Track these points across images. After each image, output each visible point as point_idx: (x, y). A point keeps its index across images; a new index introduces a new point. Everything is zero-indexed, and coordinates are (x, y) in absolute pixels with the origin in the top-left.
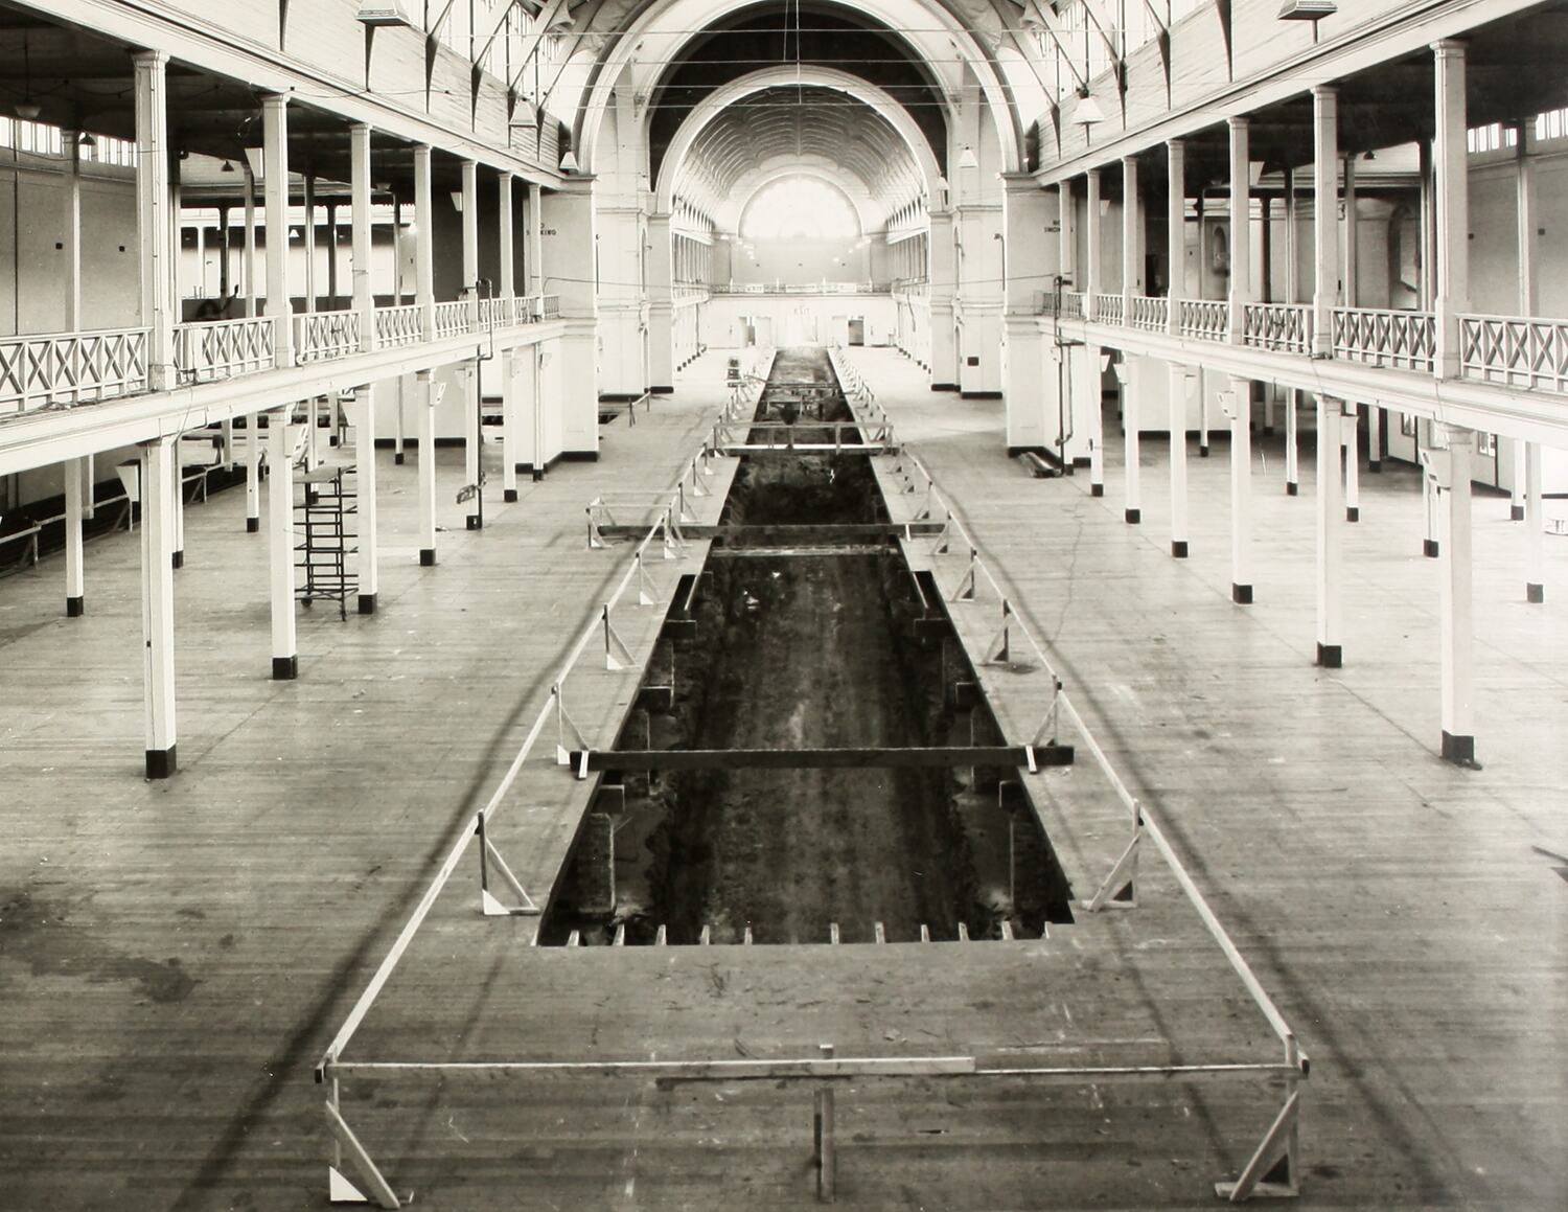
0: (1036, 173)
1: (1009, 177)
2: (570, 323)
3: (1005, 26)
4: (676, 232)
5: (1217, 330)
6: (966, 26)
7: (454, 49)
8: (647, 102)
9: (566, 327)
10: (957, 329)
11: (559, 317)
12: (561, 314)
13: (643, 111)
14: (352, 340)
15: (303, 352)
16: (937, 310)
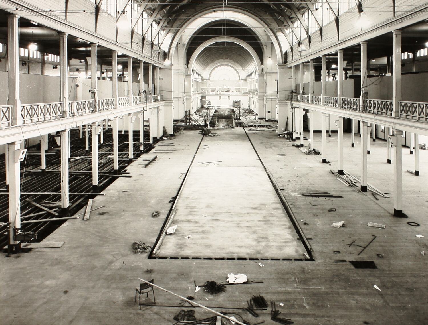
0: (286, 64)
1: (279, 65)
2: (167, 102)
3: (279, 26)
4: (193, 79)
5: (334, 104)
6: (268, 26)
7: (138, 32)
8: (186, 46)
9: (165, 103)
10: (265, 104)
11: (164, 100)
12: (164, 99)
13: (185, 48)
14: (112, 106)
15: (100, 108)
16: (260, 99)
